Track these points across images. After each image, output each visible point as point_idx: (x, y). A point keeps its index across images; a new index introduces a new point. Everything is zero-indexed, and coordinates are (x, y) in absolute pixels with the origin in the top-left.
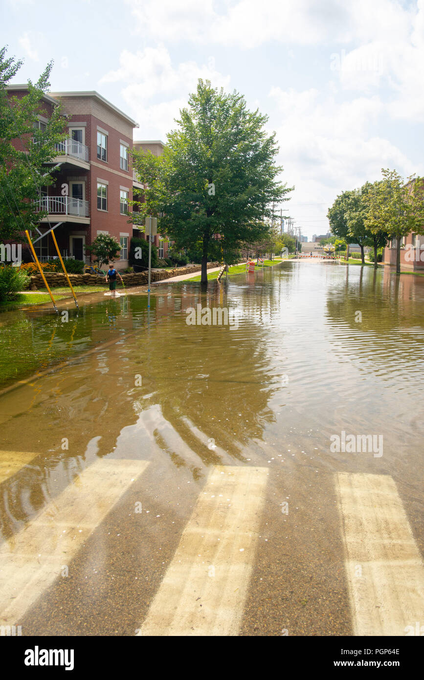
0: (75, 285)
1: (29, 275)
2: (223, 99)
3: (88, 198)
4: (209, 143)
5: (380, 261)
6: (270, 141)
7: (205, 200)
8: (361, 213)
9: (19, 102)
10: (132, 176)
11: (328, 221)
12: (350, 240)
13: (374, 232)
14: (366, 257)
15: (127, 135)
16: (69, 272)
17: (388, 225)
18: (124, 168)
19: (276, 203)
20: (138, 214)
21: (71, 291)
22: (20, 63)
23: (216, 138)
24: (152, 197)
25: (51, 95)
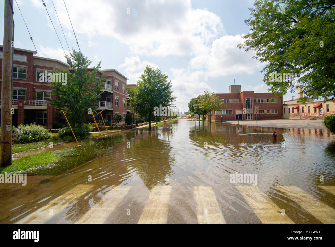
0: (108, 130)
1: (93, 127)
2: (154, 71)
3: (112, 102)
4: (150, 84)
5: (205, 119)
6: (169, 83)
7: (149, 102)
8: (199, 104)
9: (91, 73)
10: (126, 95)
11: (188, 107)
12: (195, 113)
13: (203, 110)
14: (201, 118)
15: (125, 82)
16: (106, 125)
17: (207, 108)
18: (124, 92)
19: (172, 102)
20: (128, 107)
21: (106, 132)
22: (91, 61)
23: (152, 82)
24: (133, 101)
25: (101, 71)
